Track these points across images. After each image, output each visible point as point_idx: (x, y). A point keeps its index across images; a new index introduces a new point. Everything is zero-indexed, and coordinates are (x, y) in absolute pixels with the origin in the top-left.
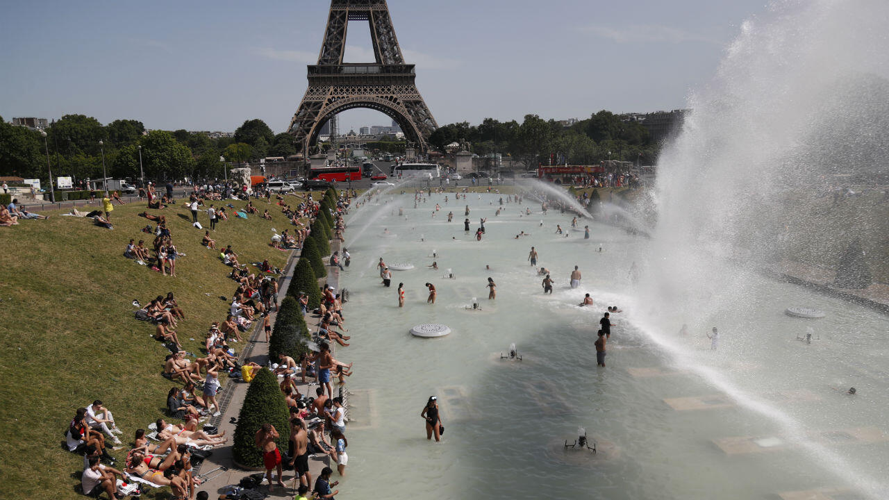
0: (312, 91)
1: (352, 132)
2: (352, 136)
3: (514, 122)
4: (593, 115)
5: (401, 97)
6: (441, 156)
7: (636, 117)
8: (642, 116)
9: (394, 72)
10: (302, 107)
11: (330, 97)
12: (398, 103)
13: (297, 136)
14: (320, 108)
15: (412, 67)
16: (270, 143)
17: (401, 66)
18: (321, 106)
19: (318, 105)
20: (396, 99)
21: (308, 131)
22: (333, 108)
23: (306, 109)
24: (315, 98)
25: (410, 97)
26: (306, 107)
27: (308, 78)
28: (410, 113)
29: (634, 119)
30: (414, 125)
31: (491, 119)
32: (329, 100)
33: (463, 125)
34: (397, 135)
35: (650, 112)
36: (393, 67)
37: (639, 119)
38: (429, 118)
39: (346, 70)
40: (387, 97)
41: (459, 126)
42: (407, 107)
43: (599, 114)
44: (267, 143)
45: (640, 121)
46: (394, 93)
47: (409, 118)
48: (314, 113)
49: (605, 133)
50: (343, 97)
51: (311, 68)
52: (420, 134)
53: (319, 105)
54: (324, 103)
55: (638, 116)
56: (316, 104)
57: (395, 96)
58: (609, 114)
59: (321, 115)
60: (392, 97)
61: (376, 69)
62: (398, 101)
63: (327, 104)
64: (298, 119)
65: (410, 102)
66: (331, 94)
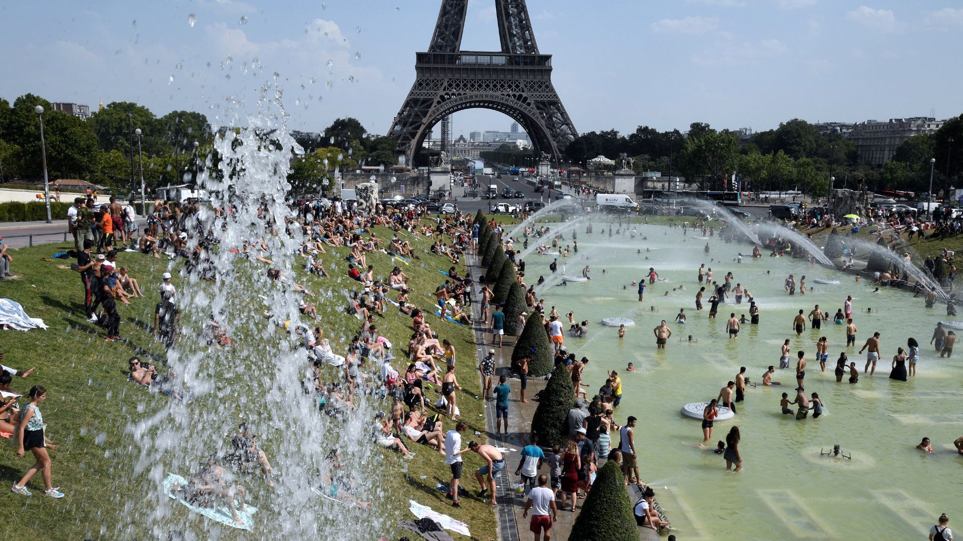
0: (420, 84)
1: (462, 138)
2: (462, 142)
3: (676, 132)
4: (781, 125)
5: (532, 96)
6: (584, 173)
7: (838, 128)
8: (848, 127)
9: (526, 64)
10: (407, 104)
11: (443, 93)
12: (529, 104)
13: (399, 141)
14: (429, 106)
15: (548, 58)
16: (365, 148)
17: (534, 57)
18: (432, 104)
19: (427, 103)
20: (526, 99)
21: (413, 136)
22: (446, 107)
23: (412, 107)
24: (423, 94)
25: (544, 97)
26: (413, 105)
27: (417, 68)
28: (543, 118)
29: (836, 130)
30: (547, 132)
31: (647, 128)
32: (442, 97)
33: (609, 134)
34: (518, 143)
35: (859, 122)
36: (525, 57)
37: (844, 130)
38: (567, 124)
39: (465, 59)
40: (514, 96)
41: (604, 135)
42: (538, 108)
43: (788, 123)
44: (362, 148)
45: (845, 133)
46: (523, 91)
47: (542, 123)
48: (421, 112)
49: (797, 148)
50: (459, 94)
51: (420, 57)
52: (554, 144)
53: (429, 103)
54: (435, 101)
55: (842, 126)
56: (424, 101)
57: (524, 95)
58: (804, 123)
59: (431, 115)
60: (521, 96)
61: (501, 60)
62: (528, 101)
63: (439, 103)
64: (401, 120)
65: (543, 103)
66: (444, 90)
